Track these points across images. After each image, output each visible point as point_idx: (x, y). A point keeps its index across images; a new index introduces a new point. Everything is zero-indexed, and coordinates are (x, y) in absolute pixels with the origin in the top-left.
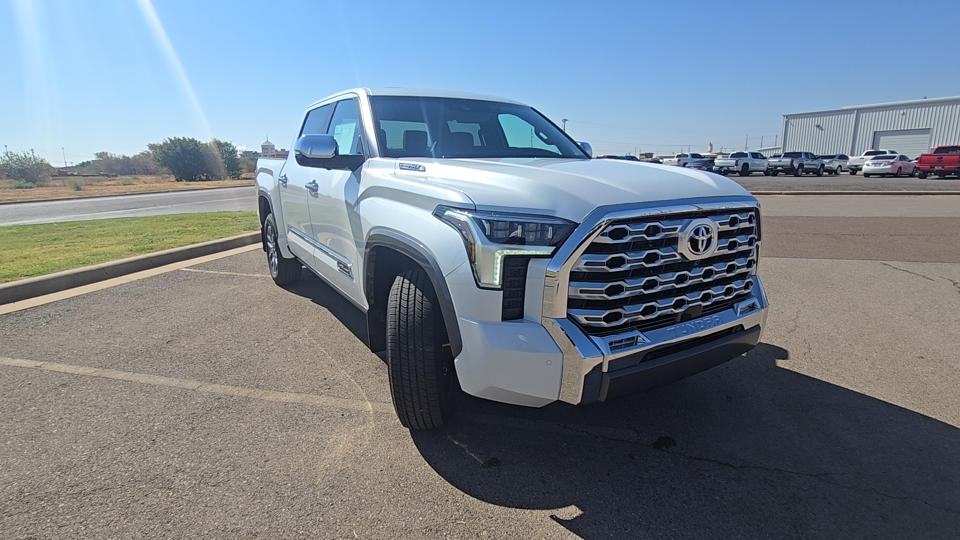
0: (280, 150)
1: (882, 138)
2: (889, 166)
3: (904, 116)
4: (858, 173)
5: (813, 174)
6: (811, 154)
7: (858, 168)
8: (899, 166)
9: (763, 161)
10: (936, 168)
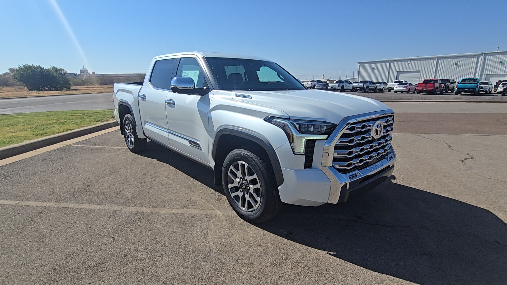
0: (92, 73)
1: (400, 74)
2: (405, 88)
3: (409, 65)
4: (392, 91)
5: (372, 91)
6: (371, 81)
7: (392, 89)
8: (409, 88)
9: (350, 84)
10: (424, 89)
